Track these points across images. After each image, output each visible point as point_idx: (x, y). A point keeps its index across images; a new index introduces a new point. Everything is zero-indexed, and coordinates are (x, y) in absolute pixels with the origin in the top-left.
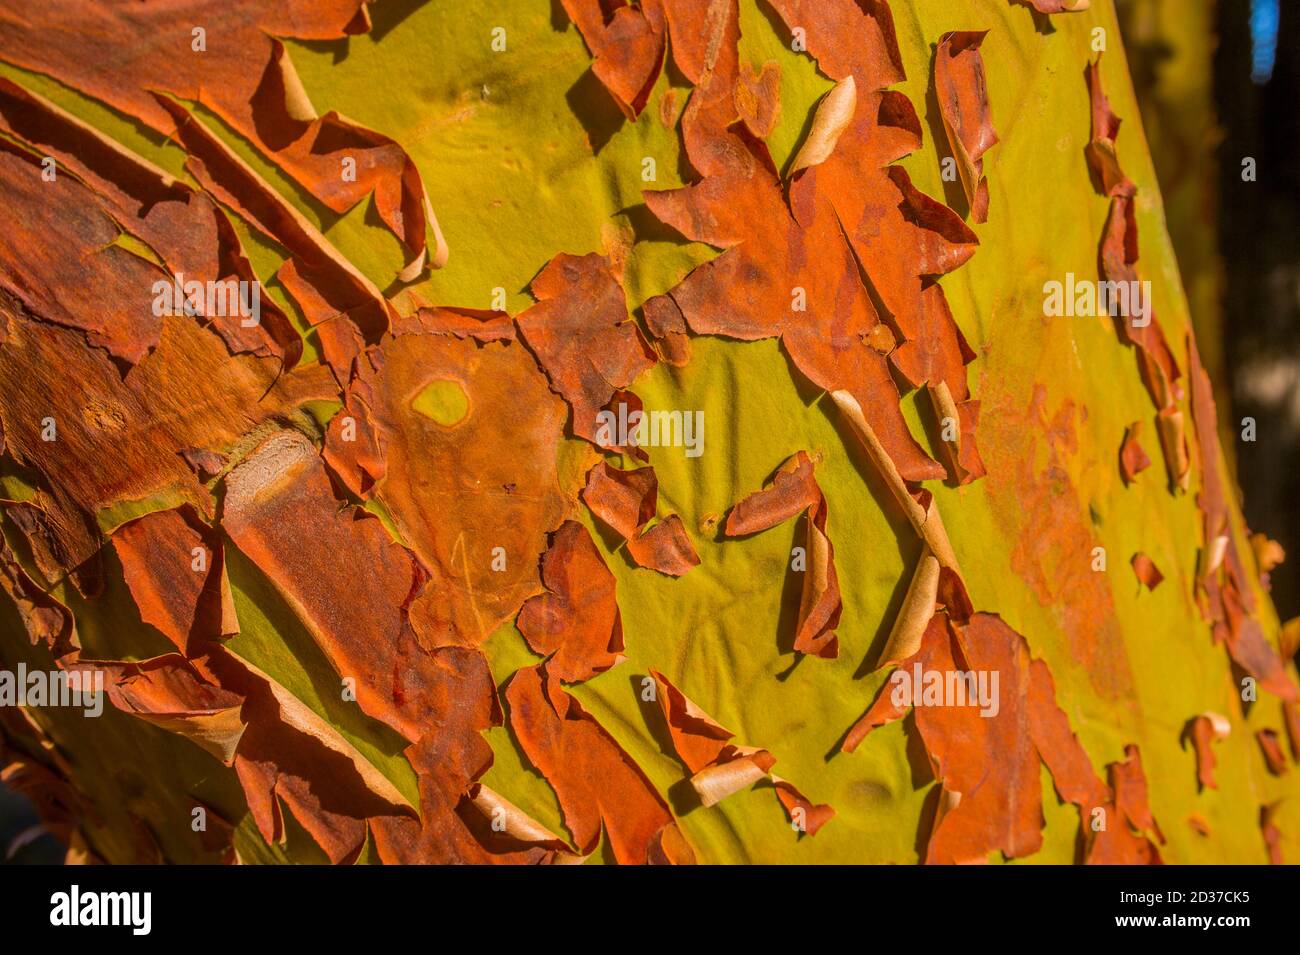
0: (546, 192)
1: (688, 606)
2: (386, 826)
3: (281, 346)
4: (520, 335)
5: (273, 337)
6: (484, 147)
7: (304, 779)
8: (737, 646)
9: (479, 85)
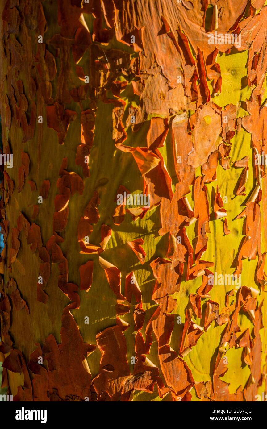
0: (233, 92)
1: (224, 177)
2: (164, 200)
3: (192, 97)
4: (221, 114)
5: (192, 95)
6: (228, 81)
7: (154, 185)
8: (228, 188)
9: (232, 71)
